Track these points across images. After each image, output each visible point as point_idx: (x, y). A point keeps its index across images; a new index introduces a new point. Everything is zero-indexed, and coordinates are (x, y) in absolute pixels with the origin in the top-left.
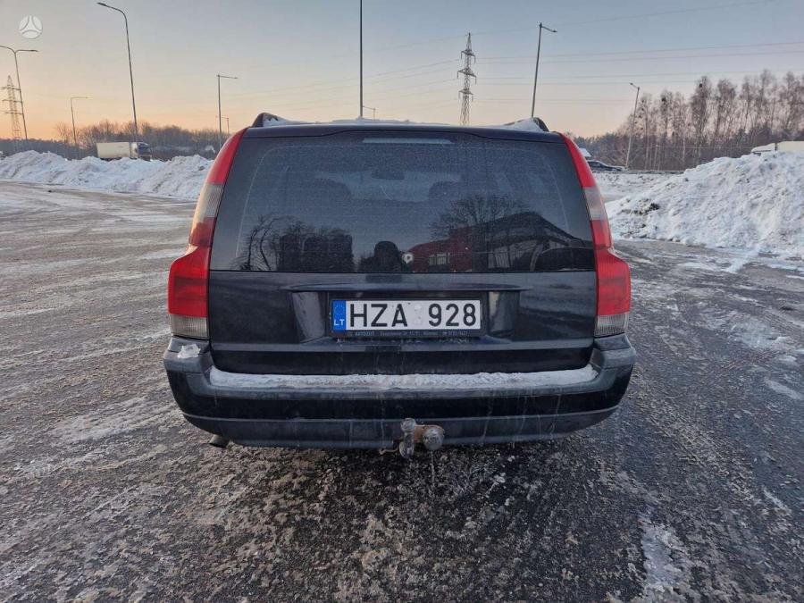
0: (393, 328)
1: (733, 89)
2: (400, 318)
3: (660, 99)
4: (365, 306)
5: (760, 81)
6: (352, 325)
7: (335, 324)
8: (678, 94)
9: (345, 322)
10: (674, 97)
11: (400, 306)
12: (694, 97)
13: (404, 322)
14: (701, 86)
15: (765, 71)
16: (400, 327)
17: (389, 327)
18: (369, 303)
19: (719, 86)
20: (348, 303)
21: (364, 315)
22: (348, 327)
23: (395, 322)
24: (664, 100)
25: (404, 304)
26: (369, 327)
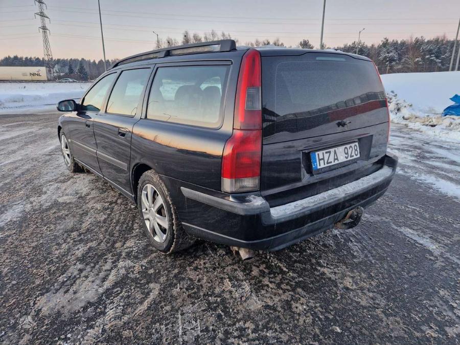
0: (335, 163)
1: (200, 39)
2: (336, 157)
3: (166, 42)
4: (323, 153)
5: (211, 36)
6: (320, 166)
7: (313, 167)
8: (175, 40)
9: (317, 164)
10: (173, 41)
11: (335, 151)
12: (183, 42)
13: (337, 159)
14: (185, 36)
15: (213, 31)
16: (336, 162)
17: (333, 163)
18: (324, 151)
19: (194, 37)
20: (317, 153)
21: (323, 159)
22: (319, 167)
23: (335, 159)
24: (169, 42)
25: (336, 149)
26: (326, 165)
